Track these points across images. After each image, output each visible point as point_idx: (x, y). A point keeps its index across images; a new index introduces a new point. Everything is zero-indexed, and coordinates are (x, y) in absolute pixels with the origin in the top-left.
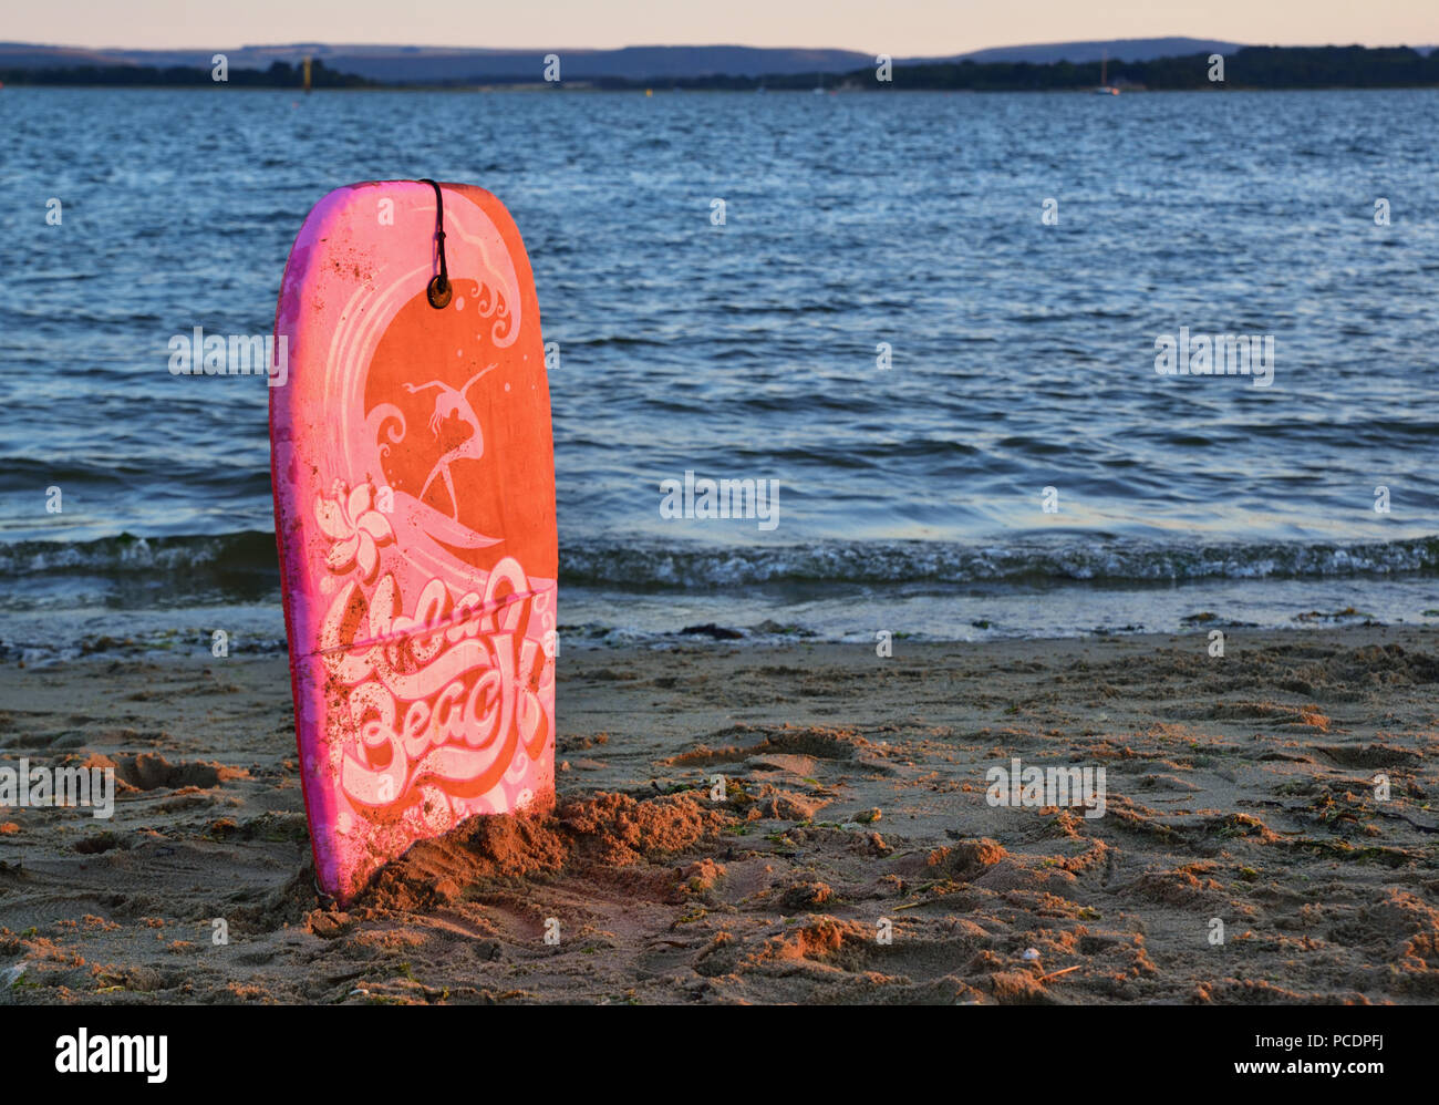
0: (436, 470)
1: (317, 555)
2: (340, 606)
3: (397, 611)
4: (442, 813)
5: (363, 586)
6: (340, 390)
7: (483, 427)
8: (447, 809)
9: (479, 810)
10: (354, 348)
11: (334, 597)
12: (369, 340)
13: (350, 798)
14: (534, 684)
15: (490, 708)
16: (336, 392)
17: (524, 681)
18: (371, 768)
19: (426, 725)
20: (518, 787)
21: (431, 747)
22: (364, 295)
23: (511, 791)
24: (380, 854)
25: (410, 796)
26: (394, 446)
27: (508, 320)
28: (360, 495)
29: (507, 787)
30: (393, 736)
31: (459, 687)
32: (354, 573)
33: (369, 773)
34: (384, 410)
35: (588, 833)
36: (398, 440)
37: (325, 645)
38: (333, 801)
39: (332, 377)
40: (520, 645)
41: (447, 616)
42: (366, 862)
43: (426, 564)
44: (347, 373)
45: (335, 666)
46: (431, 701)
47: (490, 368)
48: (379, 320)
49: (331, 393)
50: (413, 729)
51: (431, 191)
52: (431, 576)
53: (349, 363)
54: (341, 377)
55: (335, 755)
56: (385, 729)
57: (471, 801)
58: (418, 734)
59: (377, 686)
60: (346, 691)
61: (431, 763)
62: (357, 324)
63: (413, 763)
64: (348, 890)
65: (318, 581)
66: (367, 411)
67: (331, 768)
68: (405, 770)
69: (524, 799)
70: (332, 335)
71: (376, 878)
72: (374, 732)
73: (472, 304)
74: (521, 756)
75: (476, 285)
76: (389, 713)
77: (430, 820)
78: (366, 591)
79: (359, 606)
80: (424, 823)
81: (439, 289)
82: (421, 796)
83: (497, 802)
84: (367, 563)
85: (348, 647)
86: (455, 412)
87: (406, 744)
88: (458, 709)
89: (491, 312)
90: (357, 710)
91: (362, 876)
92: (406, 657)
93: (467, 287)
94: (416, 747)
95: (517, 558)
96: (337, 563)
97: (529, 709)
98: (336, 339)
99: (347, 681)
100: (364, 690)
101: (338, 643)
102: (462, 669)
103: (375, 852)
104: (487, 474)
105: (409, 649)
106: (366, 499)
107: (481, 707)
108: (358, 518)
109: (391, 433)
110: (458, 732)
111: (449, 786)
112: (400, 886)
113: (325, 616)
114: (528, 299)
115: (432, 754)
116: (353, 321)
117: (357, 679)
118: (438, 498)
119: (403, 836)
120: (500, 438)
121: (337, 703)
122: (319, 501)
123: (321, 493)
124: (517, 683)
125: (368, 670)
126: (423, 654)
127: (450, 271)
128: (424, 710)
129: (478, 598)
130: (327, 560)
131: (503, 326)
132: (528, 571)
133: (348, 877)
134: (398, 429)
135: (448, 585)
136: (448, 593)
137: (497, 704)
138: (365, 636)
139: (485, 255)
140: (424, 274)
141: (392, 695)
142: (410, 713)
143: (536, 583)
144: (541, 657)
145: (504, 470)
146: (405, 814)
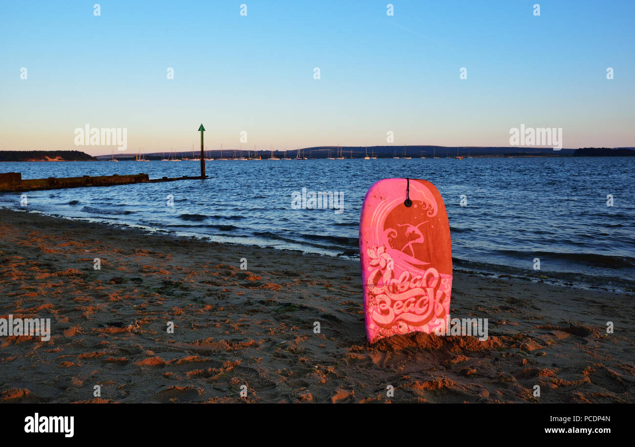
0: (407, 245)
1: (367, 262)
2: (374, 274)
3: (393, 276)
4: (404, 329)
5: (381, 271)
6: (376, 224)
7: (423, 235)
8: (407, 328)
9: (418, 330)
10: (380, 216)
11: (372, 272)
12: (386, 213)
13: (374, 321)
14: (441, 301)
15: (424, 306)
16: (375, 225)
17: (437, 300)
18: (382, 315)
19: (402, 307)
20: (433, 326)
21: (403, 312)
22: (383, 203)
23: (430, 327)
24: (383, 335)
25: (395, 323)
26: (393, 238)
27: (433, 211)
28: (381, 249)
30: (390, 308)
31: (414, 299)
32: (378, 267)
34: (390, 230)
35: (449, 341)
36: (394, 237)
37: (369, 283)
38: (369, 320)
39: (373, 221)
40: (436, 291)
41: (409, 280)
42: (378, 337)
43: (404, 267)
44: (378, 221)
45: (371, 289)
46: (404, 301)
47: (426, 222)
48: (388, 209)
49: (373, 225)
50: (397, 308)
51: (406, 180)
52: (404, 270)
53: (379, 219)
54: (376, 221)
55: (371, 310)
56: (387, 306)
57: (416, 327)
58: (399, 309)
59: (385, 295)
60: (375, 296)
61: (403, 316)
62: (381, 210)
63: (396, 316)
64: (372, 342)
65: (367, 268)
66: (384, 230)
67: (369, 313)
68: (394, 317)
70: (374, 211)
71: (379, 341)
72: (384, 306)
73: (419, 206)
74: (435, 318)
75: (421, 202)
76: (389, 302)
77: (401, 330)
79: (379, 275)
80: (399, 330)
81: (408, 203)
82: (398, 324)
83: (426, 329)
84: (382, 265)
85: (376, 284)
86: (414, 231)
87: (394, 311)
88: (413, 304)
89: (426, 208)
90: (378, 300)
91: (376, 340)
92: (395, 290)
93: (418, 202)
94: (398, 312)
95: (435, 268)
96: (373, 264)
97: (439, 307)
98: (375, 213)
99: (375, 293)
100: (381, 296)
101: (372, 283)
102: (415, 295)
103: (381, 335)
104: (425, 247)
105: (397, 288)
106: (383, 251)
107: (421, 305)
108: (380, 254)
109: (392, 235)
110: (413, 310)
111: (408, 323)
112: (384, 344)
113: (369, 276)
114: (440, 206)
115: (403, 314)
116: (380, 209)
117: (378, 293)
118: (407, 252)
119: (391, 332)
120: (430, 239)
121: (372, 298)
122: (368, 249)
123: (369, 248)
124: (435, 300)
125: (382, 291)
126: (401, 290)
127: (411, 198)
128: (401, 303)
129: (421, 277)
130: (370, 263)
131: (431, 212)
132: (439, 272)
133: (372, 339)
134: (394, 235)
135: (411, 273)
136: (410, 275)
137: (427, 305)
138: (381, 283)
139: (424, 195)
140: (403, 199)
141: (390, 298)
142: (396, 304)
143: (442, 275)
144: (444, 295)
145: (431, 246)
146: (393, 327)
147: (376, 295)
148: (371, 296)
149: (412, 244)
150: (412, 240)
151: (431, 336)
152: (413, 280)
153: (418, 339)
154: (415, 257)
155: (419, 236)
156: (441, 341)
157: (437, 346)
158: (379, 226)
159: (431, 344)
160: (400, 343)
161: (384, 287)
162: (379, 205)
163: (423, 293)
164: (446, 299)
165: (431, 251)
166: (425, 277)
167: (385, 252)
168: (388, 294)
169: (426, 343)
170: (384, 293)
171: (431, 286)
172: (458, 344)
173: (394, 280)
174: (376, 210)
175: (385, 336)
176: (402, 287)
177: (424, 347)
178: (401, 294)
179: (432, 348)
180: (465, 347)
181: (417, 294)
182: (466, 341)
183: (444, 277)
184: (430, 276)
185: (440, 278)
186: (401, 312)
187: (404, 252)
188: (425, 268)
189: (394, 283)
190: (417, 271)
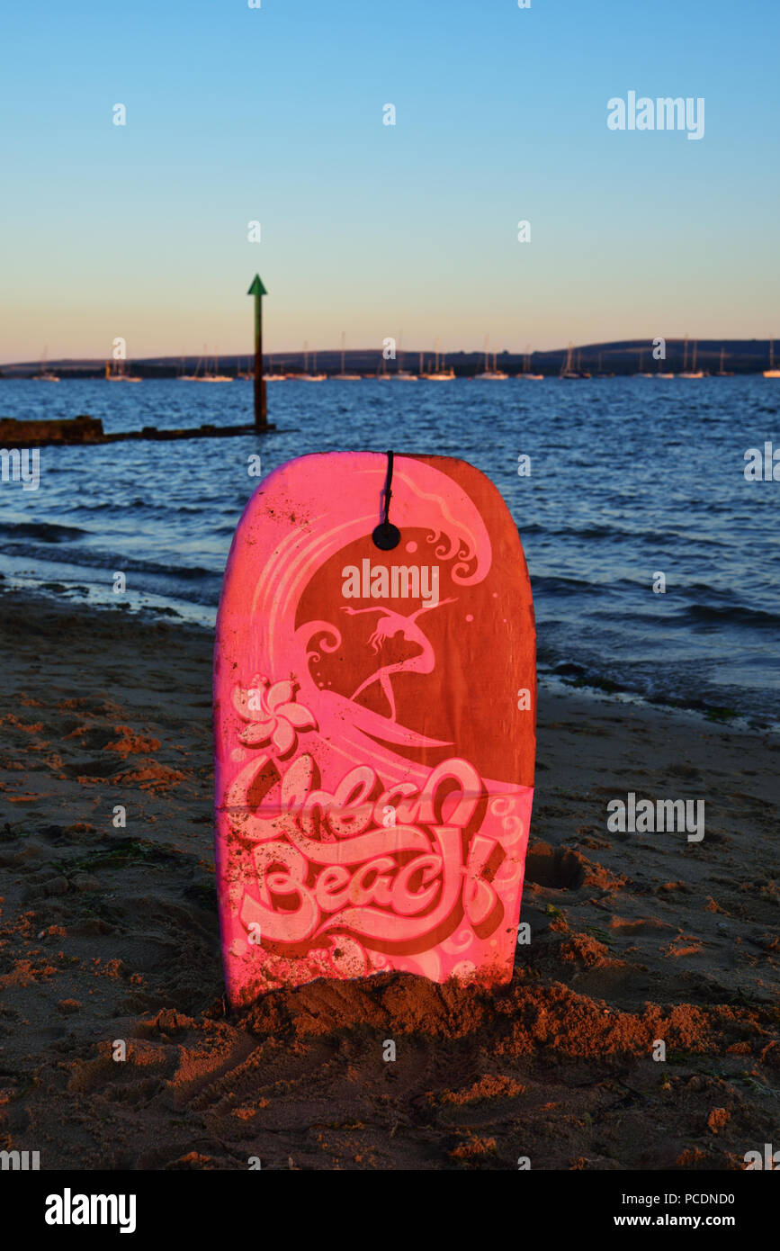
0: (373, 678)
1: (230, 731)
2: (250, 773)
3: (316, 783)
4: (352, 961)
5: (276, 761)
6: (268, 606)
7: (434, 646)
8: (361, 958)
9: (403, 968)
10: (287, 576)
11: (243, 765)
12: (305, 569)
13: (246, 929)
14: (488, 873)
15: (427, 886)
16: (265, 607)
17: (475, 869)
18: (275, 909)
19: (344, 887)
20: (457, 958)
21: (348, 905)
22: (299, 536)
23: (448, 961)
24: (273, 979)
25: (321, 939)
26: (324, 655)
27: (474, 564)
28: (282, 689)
29: (443, 955)
30: (303, 889)
31: (390, 863)
32: (268, 749)
33: (272, 914)
34: (316, 626)
36: (331, 650)
37: (231, 802)
38: (229, 927)
39: (261, 597)
40: (471, 839)
41: (375, 796)
42: (257, 983)
43: (356, 753)
44: (278, 595)
45: (237, 823)
46: (352, 869)
48: (316, 555)
49: (259, 608)
50: (328, 887)
51: (386, 458)
52: (359, 763)
53: (281, 588)
54: (271, 596)
55: (235, 892)
56: (294, 882)
57: (395, 959)
58: (335, 892)
59: (285, 846)
60: (249, 845)
61: (347, 918)
62: (290, 557)
63: (325, 915)
64: (236, 1000)
65: (229, 752)
66: (298, 624)
67: (230, 901)
68: (315, 918)
69: (464, 970)
70: (264, 565)
71: (261, 999)
72: (281, 882)
73: (425, 548)
74: (465, 932)
75: (433, 533)
76: (299, 870)
77: (340, 964)
78: (280, 766)
79: (269, 776)
80: (333, 965)
81: (386, 535)
82: (332, 943)
83: (429, 966)
84: (283, 742)
85: (253, 807)
86: (400, 633)
87: (318, 898)
88: (386, 880)
89: (450, 555)
90: (262, 861)
91: (251, 992)
92: (322, 828)
93: (420, 534)
94: (331, 903)
95: (469, 761)
96: (250, 740)
97: (479, 895)
98: (268, 568)
99: (251, 836)
100: (271, 847)
101: (244, 804)
102: (391, 848)
103: (270, 977)
104: (436, 687)
105: (327, 823)
106: (288, 693)
107: (416, 883)
108: (277, 707)
109: (323, 644)
110: (384, 899)
111: (366, 942)
112: (273, 1012)
113: (232, 779)
114: (502, 547)
115: (348, 911)
116: (286, 556)
117: (263, 836)
118: (373, 701)
119: (306, 971)
120: (456, 661)
121: (239, 853)
122: (237, 690)
123: (240, 685)
124: (465, 870)
125: (278, 831)
126: (343, 829)
127: (396, 519)
128: (342, 875)
129: (415, 789)
130: (240, 736)
131: (466, 568)
132: (481, 772)
133: (237, 989)
134: (332, 642)
135: (379, 773)
136: (378, 779)
137: (436, 884)
138: (274, 802)
139: (446, 511)
140: (367, 522)
141: (304, 856)
142: (325, 874)
143: (491, 785)
144: (498, 853)
145: (460, 686)
146: (312, 954)
147: (253, 844)
148: (236, 846)
149: (392, 676)
150: (391, 662)
151: (444, 992)
152: (385, 797)
153: (390, 1002)
154: (400, 721)
155: (417, 650)
156: (478, 1012)
157: (458, 1028)
158: (280, 611)
159: (441, 1019)
160: (328, 1009)
161: (280, 819)
162: (284, 543)
163: (421, 841)
164: (506, 866)
165: (459, 702)
166: (429, 789)
167: (293, 700)
168: (296, 841)
169: (419, 1016)
170: (283, 838)
171: (452, 821)
172: (528, 1028)
173: (318, 797)
174: (273, 558)
175: (284, 983)
176: (348, 820)
177: (409, 1029)
178: (342, 844)
179: (440, 1033)
180: (550, 1039)
181: (400, 847)
182: (561, 1017)
183: (497, 793)
184: (450, 786)
185: (484, 796)
186: (344, 901)
187: (364, 701)
188: (434, 758)
189: (317, 807)
190: (402, 766)
